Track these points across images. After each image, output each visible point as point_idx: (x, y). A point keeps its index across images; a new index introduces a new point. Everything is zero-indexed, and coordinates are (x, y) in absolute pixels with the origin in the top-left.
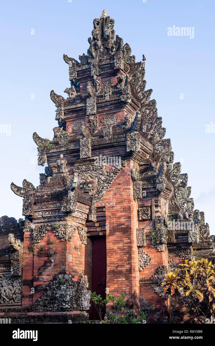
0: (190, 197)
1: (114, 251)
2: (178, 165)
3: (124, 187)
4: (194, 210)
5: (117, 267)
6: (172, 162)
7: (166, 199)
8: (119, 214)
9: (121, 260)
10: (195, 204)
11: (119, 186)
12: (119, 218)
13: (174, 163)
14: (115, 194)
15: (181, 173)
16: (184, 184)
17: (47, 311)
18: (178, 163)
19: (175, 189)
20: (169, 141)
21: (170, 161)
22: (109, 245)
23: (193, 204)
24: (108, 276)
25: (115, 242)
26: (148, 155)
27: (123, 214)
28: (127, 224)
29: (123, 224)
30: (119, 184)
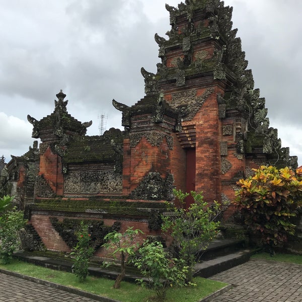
0: (266, 117)
1: (201, 159)
2: (258, 90)
3: (211, 109)
4: (269, 128)
5: (204, 171)
6: (252, 89)
7: (246, 119)
8: (206, 131)
9: (207, 166)
10: (270, 123)
11: (207, 108)
12: (207, 133)
13: (254, 89)
14: (204, 115)
15: (260, 97)
16: (262, 107)
17: (140, 199)
18: (258, 89)
19: (254, 111)
20: (250, 71)
21: (251, 87)
22: (198, 154)
23: (268, 123)
24: (196, 177)
25: (203, 152)
26: (233, 84)
27: (210, 130)
28: (213, 138)
29: (210, 138)
30: (207, 107)
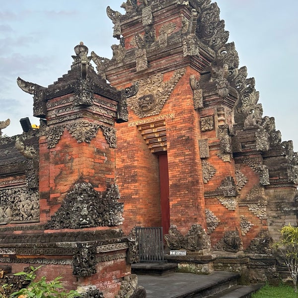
0: (258, 103)
1: (175, 165)
2: (244, 69)
3: (183, 97)
4: (263, 117)
5: (179, 180)
6: (237, 67)
7: (231, 108)
8: (179, 126)
9: (184, 173)
10: (263, 110)
11: (178, 97)
12: (181, 129)
13: (239, 68)
14: (174, 106)
15: (247, 78)
16: (251, 89)
17: (64, 228)
18: (244, 67)
19: (240, 96)
20: (233, 44)
21: (235, 66)
22: (170, 159)
23: (261, 110)
24: (170, 189)
25: (176, 156)
26: (211, 63)
27: (184, 125)
28: (188, 135)
29: (184, 136)
30: (178, 95)
